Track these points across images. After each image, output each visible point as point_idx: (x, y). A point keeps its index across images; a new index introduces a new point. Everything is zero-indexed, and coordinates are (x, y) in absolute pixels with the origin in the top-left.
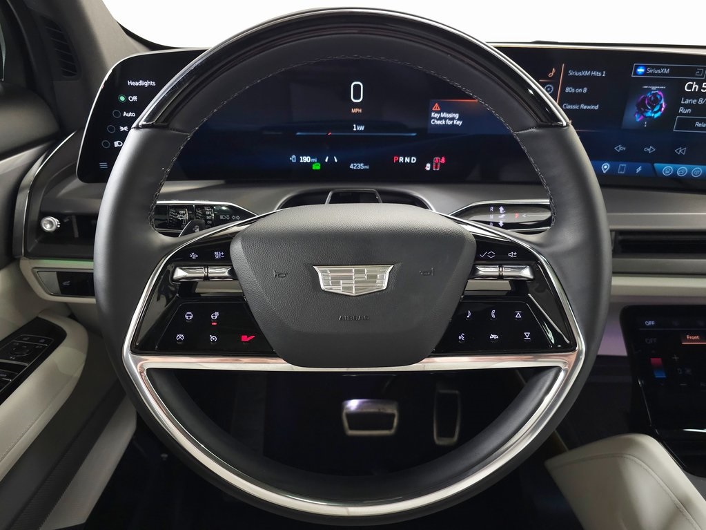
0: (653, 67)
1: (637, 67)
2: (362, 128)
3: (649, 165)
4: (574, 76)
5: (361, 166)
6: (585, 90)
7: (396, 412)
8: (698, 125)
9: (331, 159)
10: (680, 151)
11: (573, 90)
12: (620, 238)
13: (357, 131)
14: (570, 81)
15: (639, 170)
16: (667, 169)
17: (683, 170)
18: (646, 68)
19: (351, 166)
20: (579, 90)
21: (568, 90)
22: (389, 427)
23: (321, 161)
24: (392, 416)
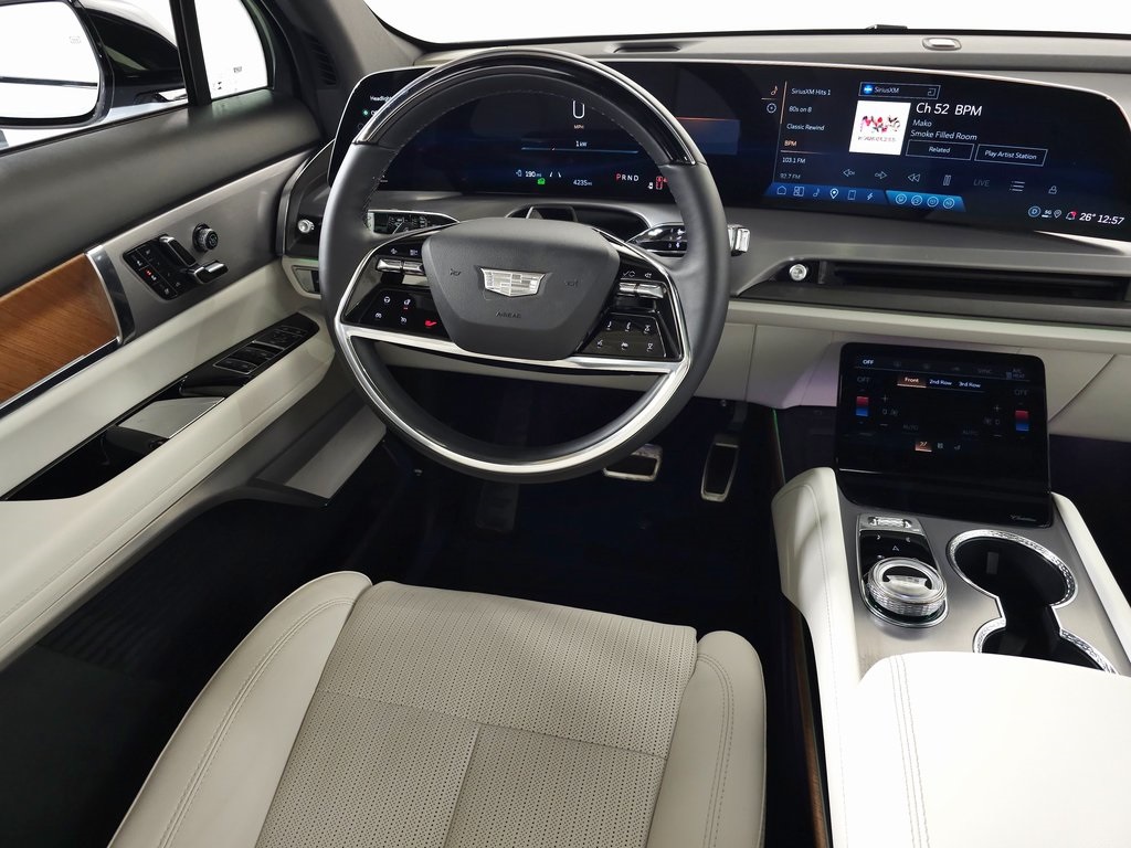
0: (881, 86)
1: (864, 86)
2: (585, 144)
3: (881, 191)
4: (798, 94)
5: (584, 182)
6: (810, 109)
7: (658, 457)
8: (932, 149)
9: (555, 175)
10: (914, 178)
11: (797, 110)
12: (837, 269)
13: (580, 147)
14: (793, 100)
15: (871, 196)
16: (900, 197)
17: (917, 198)
18: (873, 86)
19: (575, 183)
20: (803, 110)
21: (791, 109)
22: (650, 473)
23: (545, 176)
24: (656, 461)
